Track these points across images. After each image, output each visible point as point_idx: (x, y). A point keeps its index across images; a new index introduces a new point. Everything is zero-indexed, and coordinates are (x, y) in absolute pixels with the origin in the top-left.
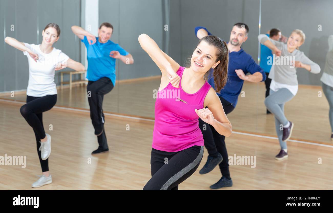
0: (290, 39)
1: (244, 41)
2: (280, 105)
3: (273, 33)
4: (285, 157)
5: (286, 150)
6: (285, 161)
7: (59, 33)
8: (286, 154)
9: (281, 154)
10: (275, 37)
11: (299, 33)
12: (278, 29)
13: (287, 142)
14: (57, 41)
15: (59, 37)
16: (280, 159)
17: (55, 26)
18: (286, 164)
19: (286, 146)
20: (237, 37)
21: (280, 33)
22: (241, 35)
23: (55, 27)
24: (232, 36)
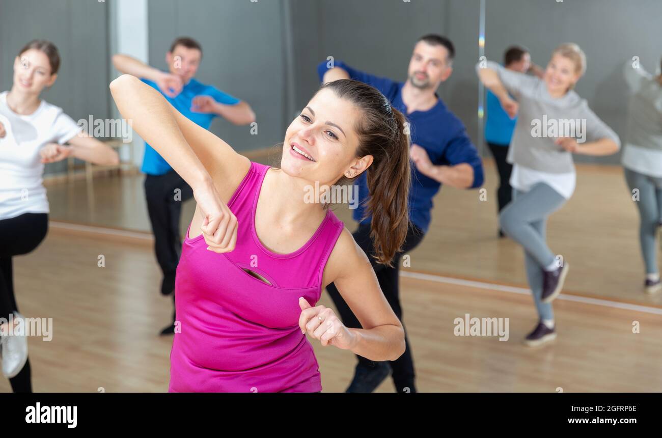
0: (550, 70)
1: (444, 78)
2: (535, 225)
3: (512, 57)
4: (549, 339)
5: (549, 324)
6: (548, 348)
7: (55, 65)
8: (549, 331)
9: (539, 331)
10: (515, 65)
11: (569, 54)
12: (522, 45)
13: (556, 300)
14: (49, 84)
15: (55, 77)
16: (535, 344)
17: (44, 47)
18: (549, 357)
19: (551, 312)
20: (425, 68)
21: (527, 58)
22: (435, 62)
23: (44, 51)
24: (415, 66)
